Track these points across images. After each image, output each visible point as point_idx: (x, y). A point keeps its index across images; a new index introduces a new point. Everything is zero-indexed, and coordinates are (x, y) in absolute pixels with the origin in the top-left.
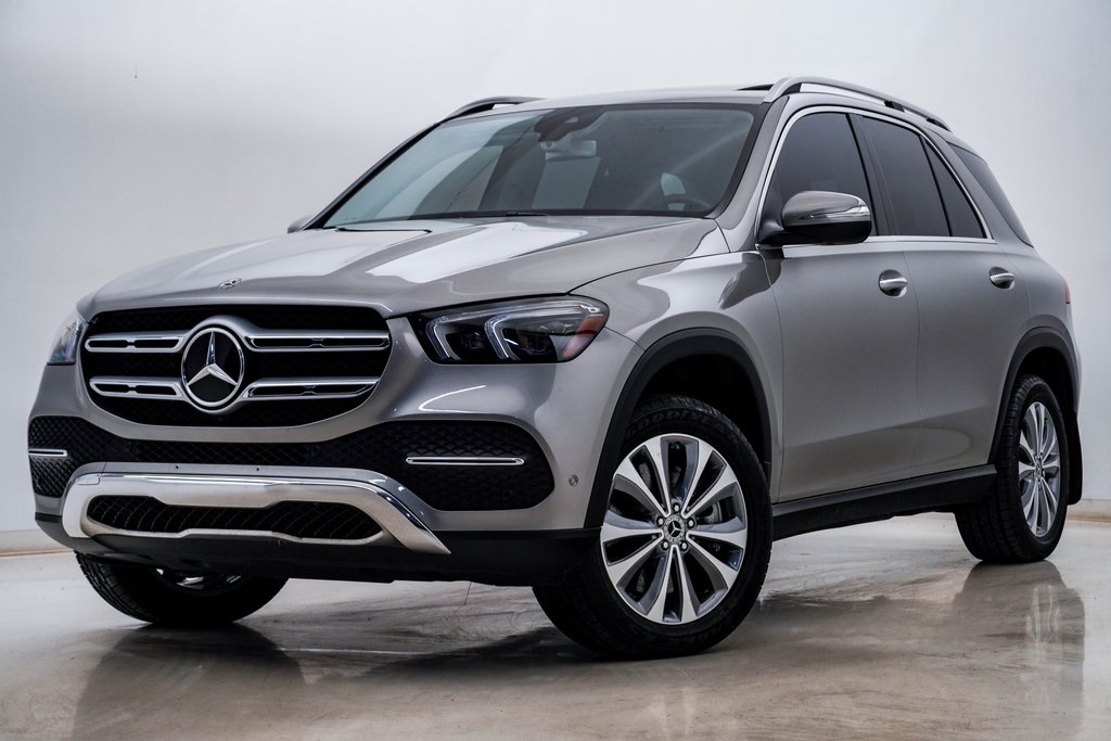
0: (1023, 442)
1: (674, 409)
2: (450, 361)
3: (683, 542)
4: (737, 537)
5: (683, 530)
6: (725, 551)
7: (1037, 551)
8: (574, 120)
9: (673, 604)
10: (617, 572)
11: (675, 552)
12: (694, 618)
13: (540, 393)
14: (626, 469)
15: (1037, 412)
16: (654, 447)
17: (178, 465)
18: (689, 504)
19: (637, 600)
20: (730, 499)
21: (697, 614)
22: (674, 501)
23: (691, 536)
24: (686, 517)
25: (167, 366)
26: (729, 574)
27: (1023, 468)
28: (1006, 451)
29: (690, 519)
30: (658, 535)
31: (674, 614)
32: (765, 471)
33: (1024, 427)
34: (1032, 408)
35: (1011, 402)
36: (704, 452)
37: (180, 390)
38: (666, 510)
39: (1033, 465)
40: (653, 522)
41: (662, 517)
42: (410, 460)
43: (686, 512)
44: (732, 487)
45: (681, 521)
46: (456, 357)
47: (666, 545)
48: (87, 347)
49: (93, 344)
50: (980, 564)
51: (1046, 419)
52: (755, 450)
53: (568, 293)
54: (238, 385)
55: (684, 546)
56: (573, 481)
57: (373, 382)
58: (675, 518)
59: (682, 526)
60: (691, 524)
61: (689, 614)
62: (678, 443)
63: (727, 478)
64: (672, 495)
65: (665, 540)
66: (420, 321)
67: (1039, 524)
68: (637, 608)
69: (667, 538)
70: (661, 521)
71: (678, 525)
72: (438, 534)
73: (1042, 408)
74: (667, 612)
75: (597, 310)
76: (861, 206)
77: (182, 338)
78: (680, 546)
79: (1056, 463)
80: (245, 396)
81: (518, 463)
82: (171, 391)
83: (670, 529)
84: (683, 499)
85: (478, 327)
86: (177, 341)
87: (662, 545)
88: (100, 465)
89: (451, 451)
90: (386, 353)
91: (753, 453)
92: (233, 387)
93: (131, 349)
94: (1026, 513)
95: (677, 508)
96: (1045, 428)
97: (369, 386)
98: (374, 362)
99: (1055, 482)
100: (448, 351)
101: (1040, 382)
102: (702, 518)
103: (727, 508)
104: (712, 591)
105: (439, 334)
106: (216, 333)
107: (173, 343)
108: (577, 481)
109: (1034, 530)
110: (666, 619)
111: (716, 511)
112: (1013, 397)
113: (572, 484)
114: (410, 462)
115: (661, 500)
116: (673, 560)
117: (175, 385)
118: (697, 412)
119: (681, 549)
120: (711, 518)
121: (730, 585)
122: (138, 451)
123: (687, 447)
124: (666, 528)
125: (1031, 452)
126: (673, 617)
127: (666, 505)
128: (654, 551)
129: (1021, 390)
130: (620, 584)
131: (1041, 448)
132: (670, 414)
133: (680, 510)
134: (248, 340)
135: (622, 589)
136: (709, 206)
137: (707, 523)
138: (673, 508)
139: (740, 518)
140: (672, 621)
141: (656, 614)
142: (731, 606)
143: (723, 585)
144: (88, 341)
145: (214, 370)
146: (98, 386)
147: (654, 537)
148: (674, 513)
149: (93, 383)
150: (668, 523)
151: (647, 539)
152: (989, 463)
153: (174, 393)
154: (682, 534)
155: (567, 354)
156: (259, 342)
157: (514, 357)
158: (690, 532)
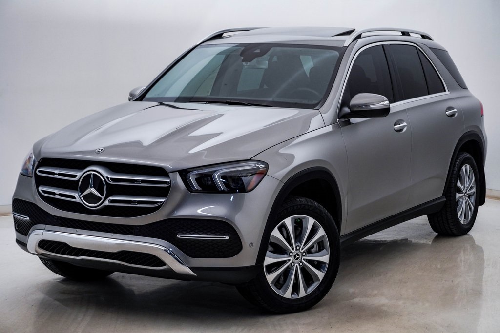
0: (459, 184)
1: (298, 205)
2: (197, 191)
3: (301, 262)
4: (325, 258)
5: (301, 257)
6: (319, 265)
7: (463, 230)
8: (258, 51)
9: (296, 289)
10: (270, 278)
11: (297, 267)
12: (305, 295)
13: (237, 206)
14: (276, 233)
15: (466, 169)
16: (288, 222)
17: (77, 230)
18: (304, 245)
19: (279, 289)
20: (322, 241)
21: (306, 293)
22: (297, 244)
23: (304, 260)
24: (302, 251)
25: (72, 186)
26: (321, 275)
27: (458, 195)
28: (451, 189)
29: (304, 252)
30: (289, 260)
33: (459, 177)
34: (464, 168)
35: (454, 167)
36: (311, 222)
37: (77, 197)
38: (293, 249)
39: (463, 193)
40: (287, 255)
41: (291, 252)
42: (179, 236)
43: (302, 249)
44: (323, 236)
45: (300, 253)
46: (200, 189)
47: (293, 264)
48: (37, 172)
49: (40, 171)
50: (437, 235)
51: (470, 171)
52: (334, 219)
53: (250, 159)
54: (103, 198)
55: (301, 264)
56: (251, 245)
57: (163, 200)
58: (297, 252)
59: (300, 255)
60: (304, 254)
61: (302, 293)
62: (299, 219)
63: (321, 232)
64: (296, 242)
65: (292, 262)
66: (184, 173)
67: (465, 218)
68: (279, 292)
69: (294, 261)
70: (291, 254)
71: (298, 255)
72: (191, 268)
73: (468, 166)
74: (293, 293)
75: (263, 166)
76: (385, 101)
77: (79, 174)
78: (299, 264)
79: (474, 190)
80: (107, 203)
81: (226, 238)
82: (73, 197)
83: (295, 257)
84: (301, 243)
85: (210, 175)
86: (76, 176)
87: (291, 264)
88: (43, 226)
89: (197, 233)
90: (169, 188)
91: (333, 221)
92: (101, 199)
93: (56, 176)
94: (459, 216)
95: (298, 248)
96: (469, 174)
97: (161, 202)
98: (163, 192)
99: (473, 199)
100: (196, 186)
101: (468, 155)
102: (309, 251)
103: (321, 245)
104: (313, 282)
105: (192, 179)
106: (94, 174)
107: (75, 176)
108: (252, 245)
109: (462, 222)
110: (293, 296)
111: (316, 247)
112: (455, 164)
113: (250, 247)
114: (179, 237)
115: (291, 244)
116: (296, 270)
117: (76, 195)
118: (309, 205)
119: (300, 265)
120: (313, 250)
121: (321, 280)
122: (60, 222)
123: (303, 220)
124: (293, 257)
125: (462, 187)
126: (295, 295)
127: (293, 246)
128: (288, 267)
129: (458, 161)
130: (272, 283)
131: (467, 185)
132: (295, 207)
133: (299, 249)
134: (108, 178)
135: (273, 285)
136: (316, 102)
137: (312, 253)
138: (296, 248)
139: (327, 250)
140: (295, 297)
141: (288, 294)
142: (321, 289)
143: (318, 279)
144: (38, 170)
145: (93, 190)
146: (42, 190)
147: (287, 261)
148: (297, 250)
149: (40, 189)
150: (294, 254)
151: (284, 262)
152: (443, 196)
153: (75, 199)
154: (300, 259)
155: (249, 188)
156: (113, 180)
157: (226, 189)
158: (304, 258)
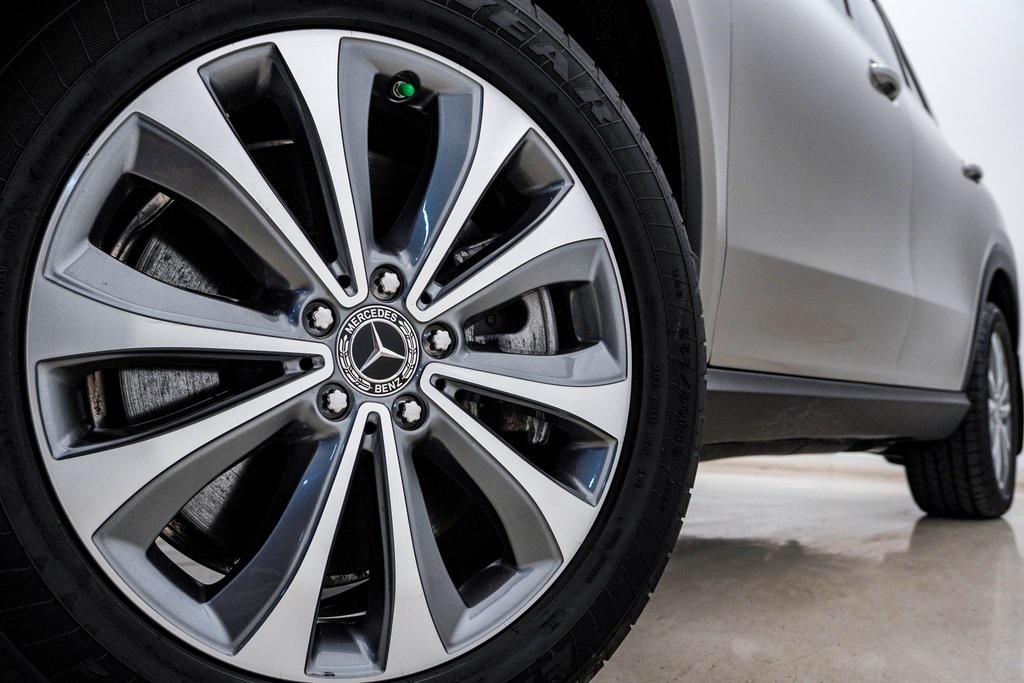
3: (410, 397)
4: (599, 402)
11: (373, 427)
12: (439, 656)
16: (316, 65)
18: (437, 279)
20: (581, 284)
21: (447, 644)
22: (379, 257)
23: (438, 381)
24: (423, 315)
29: (437, 325)
30: (308, 363)
31: (361, 644)
32: (677, 194)
38: (345, 281)
40: (292, 315)
41: (329, 303)
43: (426, 300)
44: (584, 248)
45: (404, 330)
47: (338, 400)
55: (412, 411)
59: (411, 344)
60: (442, 339)
64: (375, 241)
70: (323, 317)
71: (393, 340)
78: (398, 413)
83: (363, 346)
84: (419, 262)
87: (324, 401)
95: (389, 283)
104: (509, 564)
110: (324, 662)
111: (540, 319)
115: (329, 245)
119: (400, 423)
121: (569, 549)
124: (346, 345)
127: (348, 265)
128: (290, 417)
133: (402, 291)
139: (611, 348)
141: (274, 651)
143: (547, 547)
147: (291, 367)
148: (380, 296)
151: (263, 371)
154: (406, 372)
158: (435, 368)
